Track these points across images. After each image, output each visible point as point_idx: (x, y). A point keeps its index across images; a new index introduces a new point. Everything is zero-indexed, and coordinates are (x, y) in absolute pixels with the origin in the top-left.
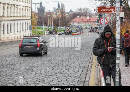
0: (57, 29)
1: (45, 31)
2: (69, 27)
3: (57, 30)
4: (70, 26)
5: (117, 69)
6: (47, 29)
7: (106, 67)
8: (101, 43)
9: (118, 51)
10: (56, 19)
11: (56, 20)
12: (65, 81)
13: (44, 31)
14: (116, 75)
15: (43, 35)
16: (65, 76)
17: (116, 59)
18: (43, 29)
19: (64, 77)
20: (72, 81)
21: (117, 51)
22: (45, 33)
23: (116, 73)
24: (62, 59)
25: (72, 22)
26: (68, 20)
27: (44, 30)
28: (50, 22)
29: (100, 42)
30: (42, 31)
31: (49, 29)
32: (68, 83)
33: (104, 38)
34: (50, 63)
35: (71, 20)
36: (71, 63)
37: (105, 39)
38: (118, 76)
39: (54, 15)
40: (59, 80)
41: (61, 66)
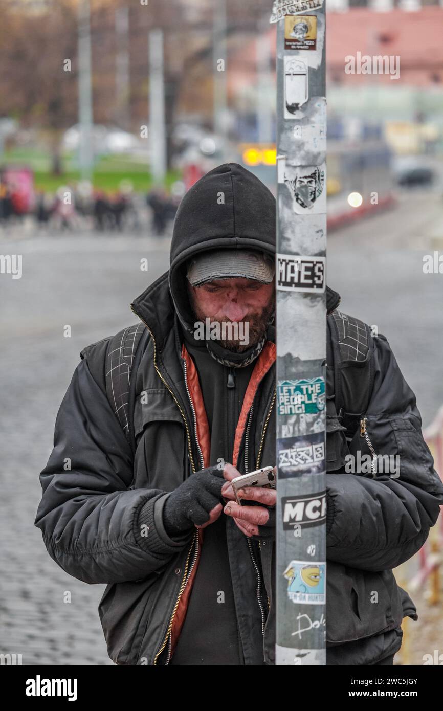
0: (57, 159)
2: (209, 127)
3: (57, 172)
4: (225, 118)
9: (306, 523)
11: (41, 41)
26: (199, 42)
35: (237, 39)
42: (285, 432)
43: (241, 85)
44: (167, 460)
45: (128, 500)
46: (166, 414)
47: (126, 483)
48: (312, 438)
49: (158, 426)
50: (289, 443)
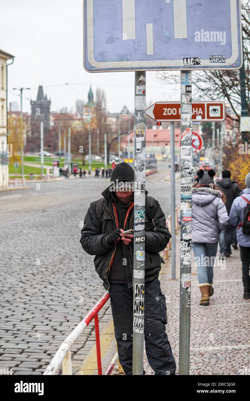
0: (84, 162)
1: (48, 168)
2: (117, 155)
3: (84, 164)
4: (120, 153)
5: (137, 298)
6: (53, 163)
7: (120, 288)
8: (105, 217)
9: (141, 242)
10: (79, 134)
11: (80, 136)
12: (43, 319)
13: (45, 167)
14: (135, 314)
15: (40, 178)
16: (50, 303)
17: (134, 265)
18: (42, 162)
19: (45, 307)
20: (63, 320)
21: (137, 243)
22: (48, 173)
23: (135, 308)
24: (67, 251)
25: (127, 142)
26: (115, 136)
27: (45, 164)
28: (63, 143)
29: (103, 213)
30: (39, 166)
31: (58, 162)
32: (47, 325)
33: (113, 201)
34: (25, 264)
35: (123, 136)
36: (84, 265)
37: (117, 203)
38: (139, 317)
39: (76, 123)
40: (28, 315)
41: (53, 273)
42: (136, 222)
43: (124, 146)
44: (109, 228)
45: (100, 237)
46: (109, 218)
47: (100, 233)
48: (142, 223)
49: (107, 220)
50: (137, 224)
